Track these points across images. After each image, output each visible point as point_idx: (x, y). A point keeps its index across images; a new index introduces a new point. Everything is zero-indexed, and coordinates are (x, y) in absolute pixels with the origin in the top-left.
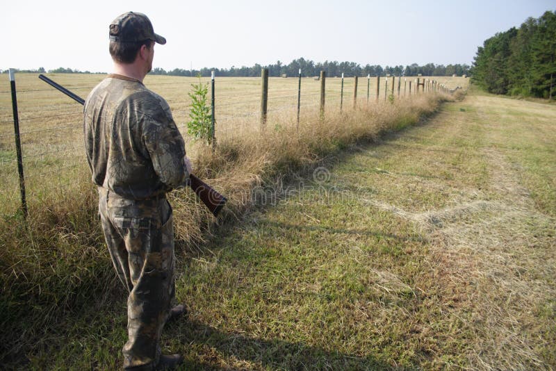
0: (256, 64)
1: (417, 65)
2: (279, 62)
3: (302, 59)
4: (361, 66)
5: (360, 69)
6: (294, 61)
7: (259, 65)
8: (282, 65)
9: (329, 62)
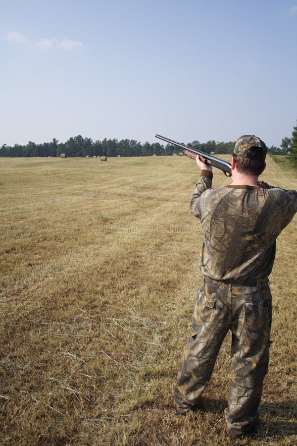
0: (30, 142)
1: (198, 143)
2: (54, 140)
3: (80, 136)
4: (142, 144)
5: (141, 146)
6: (71, 139)
7: (33, 143)
8: (59, 143)
9: (108, 140)
